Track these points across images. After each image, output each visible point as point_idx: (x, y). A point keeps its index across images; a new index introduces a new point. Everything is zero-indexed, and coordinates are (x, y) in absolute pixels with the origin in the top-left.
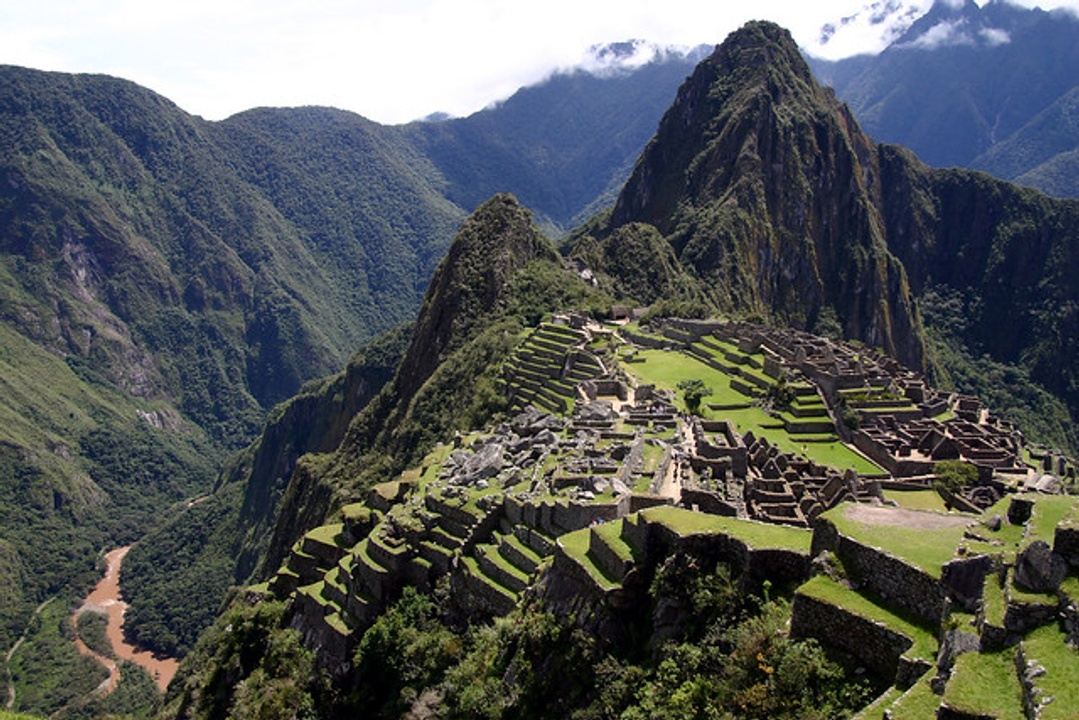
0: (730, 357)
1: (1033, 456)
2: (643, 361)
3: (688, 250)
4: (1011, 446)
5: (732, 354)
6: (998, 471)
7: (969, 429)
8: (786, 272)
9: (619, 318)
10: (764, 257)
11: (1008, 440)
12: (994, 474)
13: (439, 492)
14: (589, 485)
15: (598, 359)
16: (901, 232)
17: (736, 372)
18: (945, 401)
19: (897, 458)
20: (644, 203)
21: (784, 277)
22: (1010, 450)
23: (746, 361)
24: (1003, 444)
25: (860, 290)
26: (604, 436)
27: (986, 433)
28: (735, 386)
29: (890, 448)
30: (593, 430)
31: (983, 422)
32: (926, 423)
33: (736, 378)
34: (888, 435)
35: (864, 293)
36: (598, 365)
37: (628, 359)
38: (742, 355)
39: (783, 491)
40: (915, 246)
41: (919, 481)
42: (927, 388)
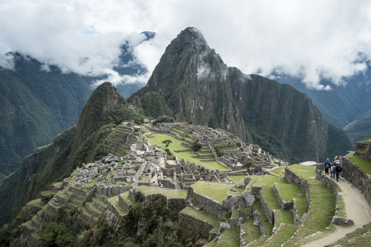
0: (181, 135)
1: (275, 163)
2: (154, 137)
3: (170, 100)
4: (268, 160)
5: (182, 134)
6: (264, 168)
7: (255, 155)
8: (201, 108)
9: (146, 123)
10: (194, 103)
11: (267, 158)
12: (263, 169)
13: (74, 185)
14: (125, 180)
15: (137, 137)
16: (236, 94)
17: (183, 140)
18: (248, 147)
19: (233, 165)
20: (155, 85)
21: (201, 109)
22: (268, 161)
23: (187, 136)
24: (265, 159)
25: (224, 112)
26: (133, 163)
27: (260, 156)
28: (183, 144)
29: (231, 162)
30: (129, 161)
31: (260, 152)
32: (242, 154)
33: (183, 142)
34: (230, 158)
35: (226, 113)
36: (137, 139)
37: (148, 137)
38: (185, 134)
39: (192, 178)
40: (241, 98)
41: (240, 172)
42: (243, 143)
